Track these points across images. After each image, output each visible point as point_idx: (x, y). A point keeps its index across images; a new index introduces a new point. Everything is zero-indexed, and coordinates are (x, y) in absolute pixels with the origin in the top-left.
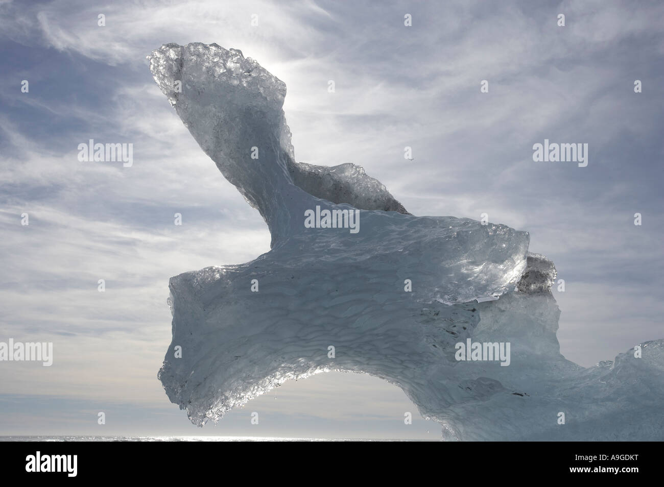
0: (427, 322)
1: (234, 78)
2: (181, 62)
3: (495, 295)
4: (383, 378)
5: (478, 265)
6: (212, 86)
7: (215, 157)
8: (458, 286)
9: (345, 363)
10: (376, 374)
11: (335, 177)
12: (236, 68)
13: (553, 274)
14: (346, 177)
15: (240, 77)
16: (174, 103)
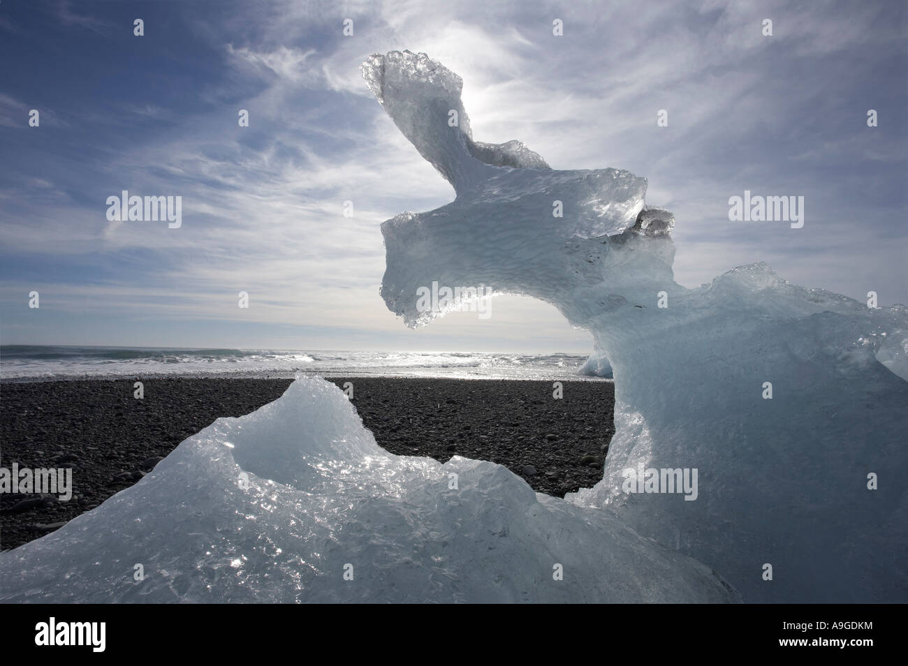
0: (570, 253)
1: (423, 77)
2: (383, 68)
3: (621, 230)
4: (543, 300)
5: (606, 205)
6: (407, 85)
7: (414, 142)
8: (592, 223)
9: (515, 289)
10: (537, 297)
11: (504, 152)
12: (424, 69)
13: (673, 222)
14: (512, 151)
15: (426, 76)
16: (382, 102)
